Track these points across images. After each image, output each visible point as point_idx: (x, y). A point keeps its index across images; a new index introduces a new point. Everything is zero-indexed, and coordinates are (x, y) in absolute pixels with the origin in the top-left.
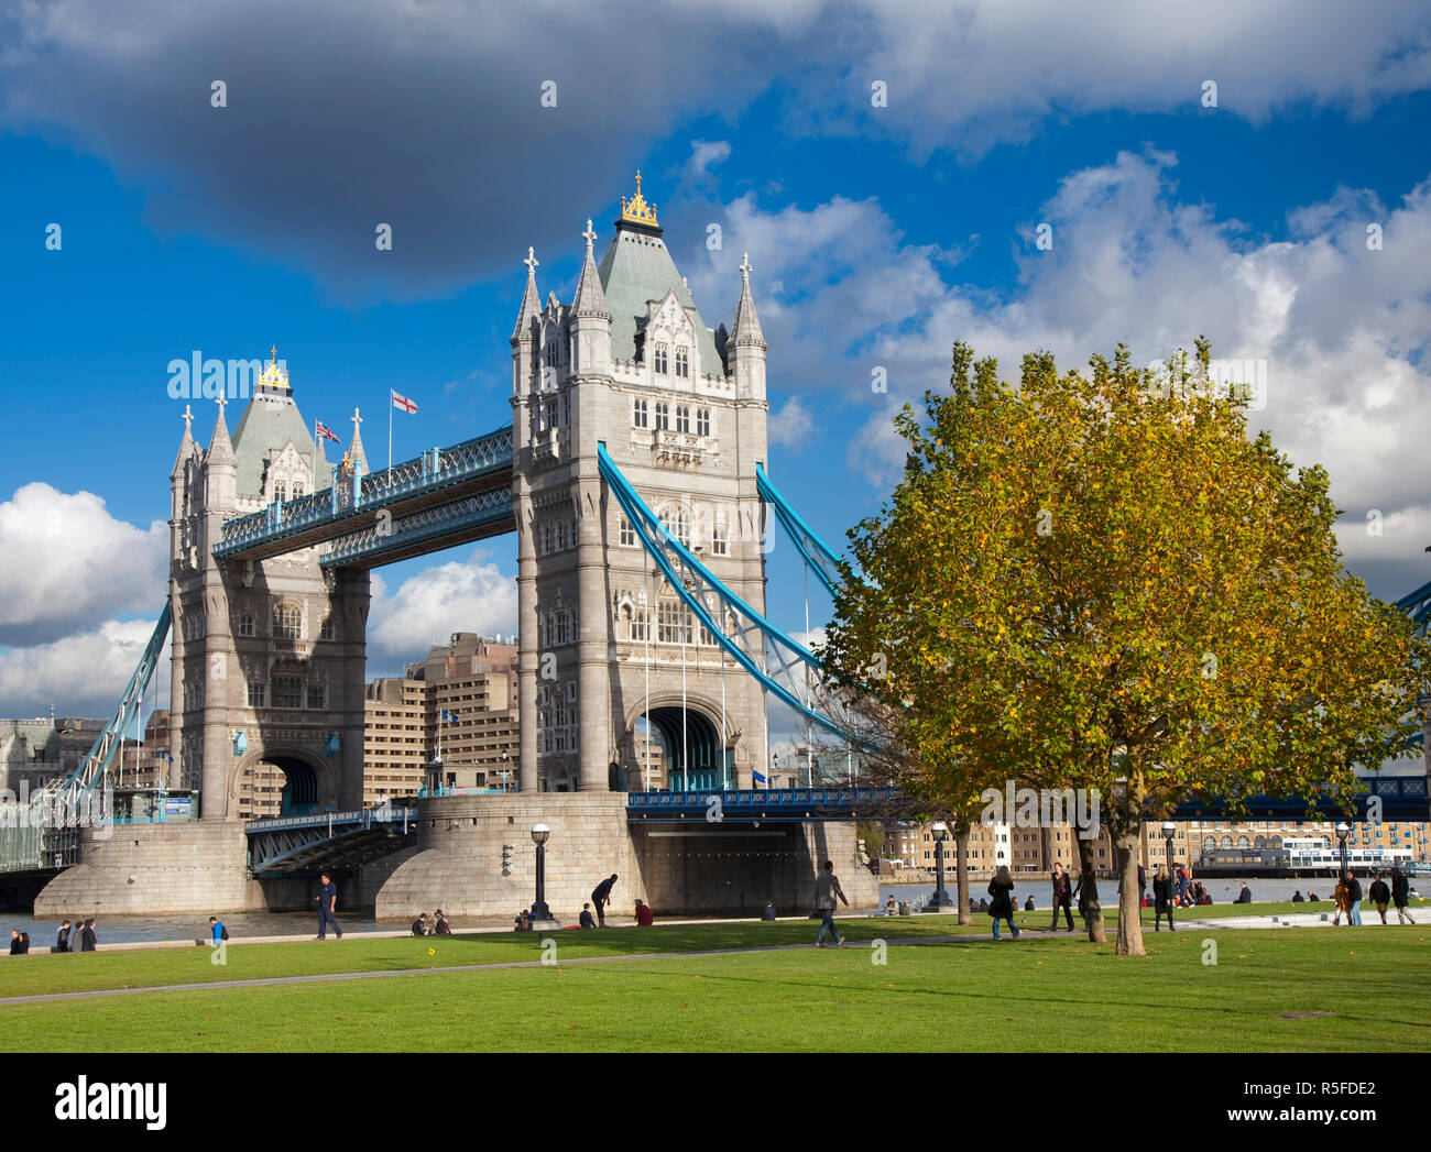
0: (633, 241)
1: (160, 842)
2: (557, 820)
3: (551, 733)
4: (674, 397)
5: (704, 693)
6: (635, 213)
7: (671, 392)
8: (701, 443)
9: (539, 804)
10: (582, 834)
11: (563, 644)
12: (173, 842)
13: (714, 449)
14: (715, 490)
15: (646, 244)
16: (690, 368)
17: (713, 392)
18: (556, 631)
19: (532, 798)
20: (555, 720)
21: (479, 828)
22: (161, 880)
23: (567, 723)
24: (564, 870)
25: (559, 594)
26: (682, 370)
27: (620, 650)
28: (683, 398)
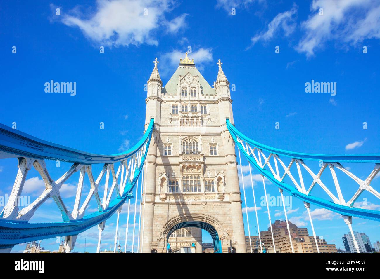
0: (184, 68)
4: (189, 103)
5: (206, 214)
6: (185, 62)
15: (189, 68)
16: (197, 93)
17: (207, 99)
27: (160, 197)
28: (193, 102)
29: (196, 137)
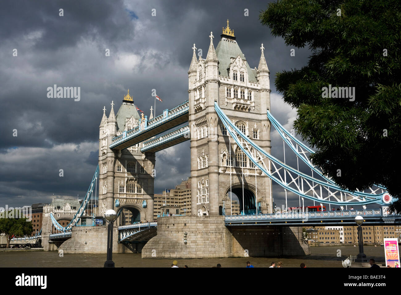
0: (226, 41)
2: (201, 225)
3: (201, 197)
4: (240, 88)
5: (251, 183)
6: (227, 32)
7: (239, 86)
8: (248, 102)
9: (195, 219)
10: (209, 229)
11: (204, 167)
12: (97, 232)
13: (253, 105)
14: (253, 118)
15: (231, 42)
16: (245, 79)
17: (253, 87)
18: (202, 163)
19: (192, 217)
20: (202, 192)
21: (175, 227)
22: (93, 243)
24: (203, 241)
25: (203, 151)
26: (242, 79)
27: (223, 169)
28: (243, 88)
29: (245, 121)
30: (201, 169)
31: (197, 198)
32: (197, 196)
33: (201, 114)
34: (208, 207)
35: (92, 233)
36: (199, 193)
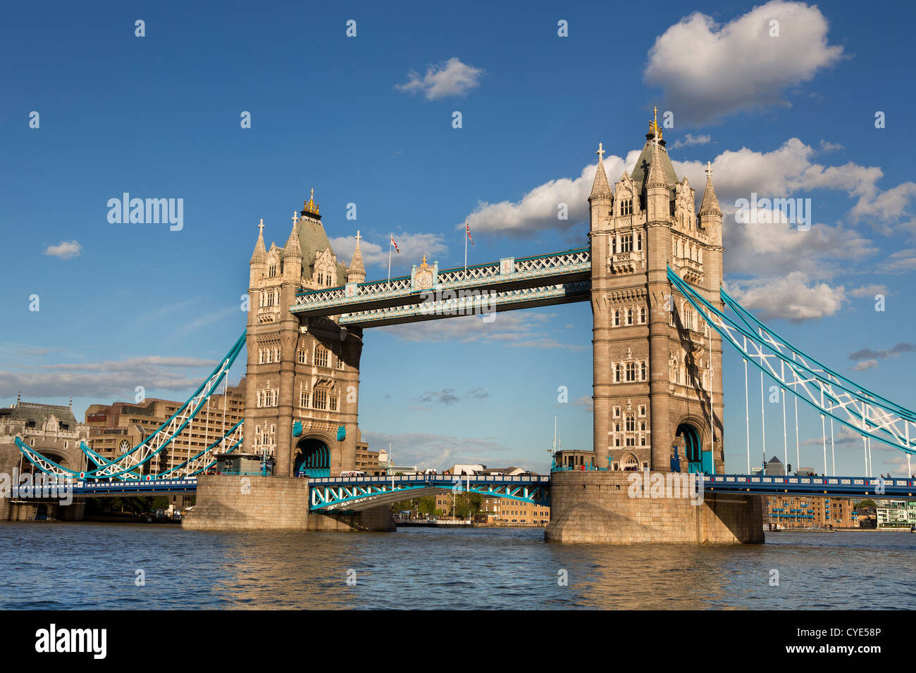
1: (264, 488)
3: (622, 435)
4: (688, 240)
7: (687, 237)
11: (631, 381)
12: (272, 488)
16: (692, 224)
17: (701, 240)
18: (625, 373)
20: (625, 427)
21: (622, 491)
22: (265, 511)
23: (637, 429)
25: (629, 351)
27: (672, 387)
28: (691, 241)
30: (623, 384)
31: (611, 437)
32: (610, 433)
33: (628, 281)
34: (644, 456)
35: (263, 492)
36: (614, 428)
